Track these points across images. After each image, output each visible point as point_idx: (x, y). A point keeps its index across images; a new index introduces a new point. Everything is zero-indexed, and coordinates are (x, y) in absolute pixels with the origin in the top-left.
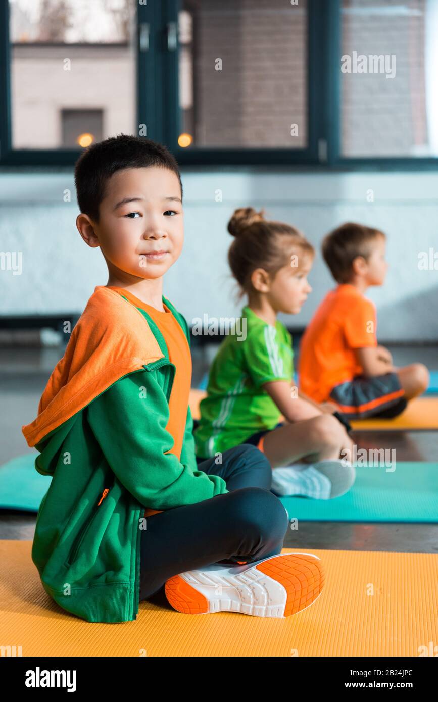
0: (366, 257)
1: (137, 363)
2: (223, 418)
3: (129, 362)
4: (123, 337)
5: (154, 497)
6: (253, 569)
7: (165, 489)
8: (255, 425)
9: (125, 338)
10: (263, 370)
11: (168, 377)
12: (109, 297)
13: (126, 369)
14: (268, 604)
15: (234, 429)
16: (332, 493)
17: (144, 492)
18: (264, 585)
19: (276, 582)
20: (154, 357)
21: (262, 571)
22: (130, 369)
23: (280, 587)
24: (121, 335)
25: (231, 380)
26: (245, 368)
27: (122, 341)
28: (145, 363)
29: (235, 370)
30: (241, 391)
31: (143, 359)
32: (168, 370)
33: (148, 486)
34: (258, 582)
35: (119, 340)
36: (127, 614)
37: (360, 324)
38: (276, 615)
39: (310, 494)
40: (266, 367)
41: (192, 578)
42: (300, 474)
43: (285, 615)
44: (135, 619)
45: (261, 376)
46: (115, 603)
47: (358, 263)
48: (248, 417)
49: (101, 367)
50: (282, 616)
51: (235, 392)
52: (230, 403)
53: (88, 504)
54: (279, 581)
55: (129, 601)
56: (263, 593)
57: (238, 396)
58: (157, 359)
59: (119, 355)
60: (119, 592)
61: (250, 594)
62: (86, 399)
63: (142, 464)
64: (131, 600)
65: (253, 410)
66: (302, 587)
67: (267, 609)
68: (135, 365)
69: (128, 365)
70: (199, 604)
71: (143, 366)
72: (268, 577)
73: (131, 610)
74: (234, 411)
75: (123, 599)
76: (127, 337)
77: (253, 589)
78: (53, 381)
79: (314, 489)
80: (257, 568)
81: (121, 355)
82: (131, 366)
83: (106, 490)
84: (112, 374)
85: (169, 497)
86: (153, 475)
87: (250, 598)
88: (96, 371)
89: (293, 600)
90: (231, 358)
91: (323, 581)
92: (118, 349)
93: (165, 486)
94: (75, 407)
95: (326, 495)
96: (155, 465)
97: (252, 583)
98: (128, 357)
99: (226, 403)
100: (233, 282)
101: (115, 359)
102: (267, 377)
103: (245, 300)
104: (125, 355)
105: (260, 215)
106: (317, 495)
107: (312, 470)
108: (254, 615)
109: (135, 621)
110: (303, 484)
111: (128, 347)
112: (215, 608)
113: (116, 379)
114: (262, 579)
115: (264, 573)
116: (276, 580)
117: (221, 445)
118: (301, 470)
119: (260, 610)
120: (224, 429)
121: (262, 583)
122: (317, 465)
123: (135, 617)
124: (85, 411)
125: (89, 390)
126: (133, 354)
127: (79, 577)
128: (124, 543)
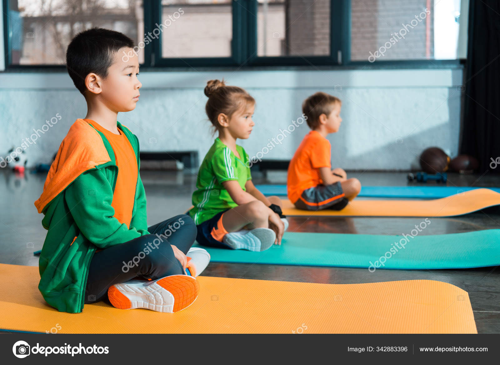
0: (327, 114)
1: (92, 165)
2: (204, 203)
3: (87, 164)
4: (85, 149)
5: (100, 243)
6: (155, 283)
7: (107, 238)
8: (222, 207)
9: (86, 150)
10: (222, 175)
11: (115, 172)
12: (81, 125)
13: (85, 168)
14: (163, 304)
15: (209, 209)
16: (262, 248)
17: (94, 240)
18: (161, 293)
19: (168, 292)
20: (103, 161)
21: (160, 285)
22: (87, 168)
23: (170, 294)
24: (84, 148)
25: (207, 180)
26: (213, 174)
27: (84, 151)
28: (97, 164)
29: (209, 175)
30: (212, 187)
31: (95, 162)
32: (113, 168)
33: (97, 236)
34: (158, 291)
35: (82, 151)
36: (77, 309)
37: (320, 154)
38: (168, 311)
39: (250, 249)
40: (223, 173)
41: (121, 287)
42: (244, 236)
43: (173, 311)
44: (82, 312)
45: (221, 178)
46: (71, 301)
47: (322, 117)
48: (218, 202)
49: (72, 167)
50: (172, 312)
51: (209, 188)
52: (207, 194)
53: (64, 246)
54: (170, 291)
55: (78, 301)
56: (161, 297)
57: (211, 189)
58: (106, 162)
59: (82, 159)
60: (74, 295)
61: (153, 298)
62: (64, 185)
63: (92, 224)
64: (79, 301)
65: (221, 198)
66: (183, 295)
67: (163, 307)
68: (90, 166)
69: (86, 166)
70: (126, 304)
71: (95, 166)
72: (163, 289)
73: (79, 306)
74: (211, 199)
75: (75, 300)
76: (87, 149)
77: (155, 295)
78: (50, 175)
79: (252, 246)
80: (157, 283)
81: (83, 159)
82: (88, 166)
83: (76, 237)
84: (77, 171)
85: (110, 242)
86: (100, 230)
87: (153, 300)
88: (69, 169)
89: (178, 302)
90: (206, 168)
91: (197, 292)
92: (81, 156)
93: (107, 236)
94: (58, 189)
95: (259, 249)
96: (100, 225)
97: (154, 292)
98: (86, 161)
99: (206, 194)
100: (210, 123)
101: (79, 162)
102: (225, 178)
103: (217, 134)
104: (85, 160)
105: (223, 83)
106: (253, 249)
107: (250, 234)
108: (156, 310)
109: (81, 313)
110: (246, 242)
111: (87, 154)
112: (135, 306)
113: (79, 174)
114: (160, 289)
115: (161, 286)
116: (168, 290)
117: (201, 217)
118: (245, 234)
119: (159, 308)
120: (204, 209)
121: (160, 292)
122: (253, 231)
123: (81, 311)
124: (64, 192)
125: (66, 180)
126: (89, 159)
127: (55, 286)
128: (80, 266)
